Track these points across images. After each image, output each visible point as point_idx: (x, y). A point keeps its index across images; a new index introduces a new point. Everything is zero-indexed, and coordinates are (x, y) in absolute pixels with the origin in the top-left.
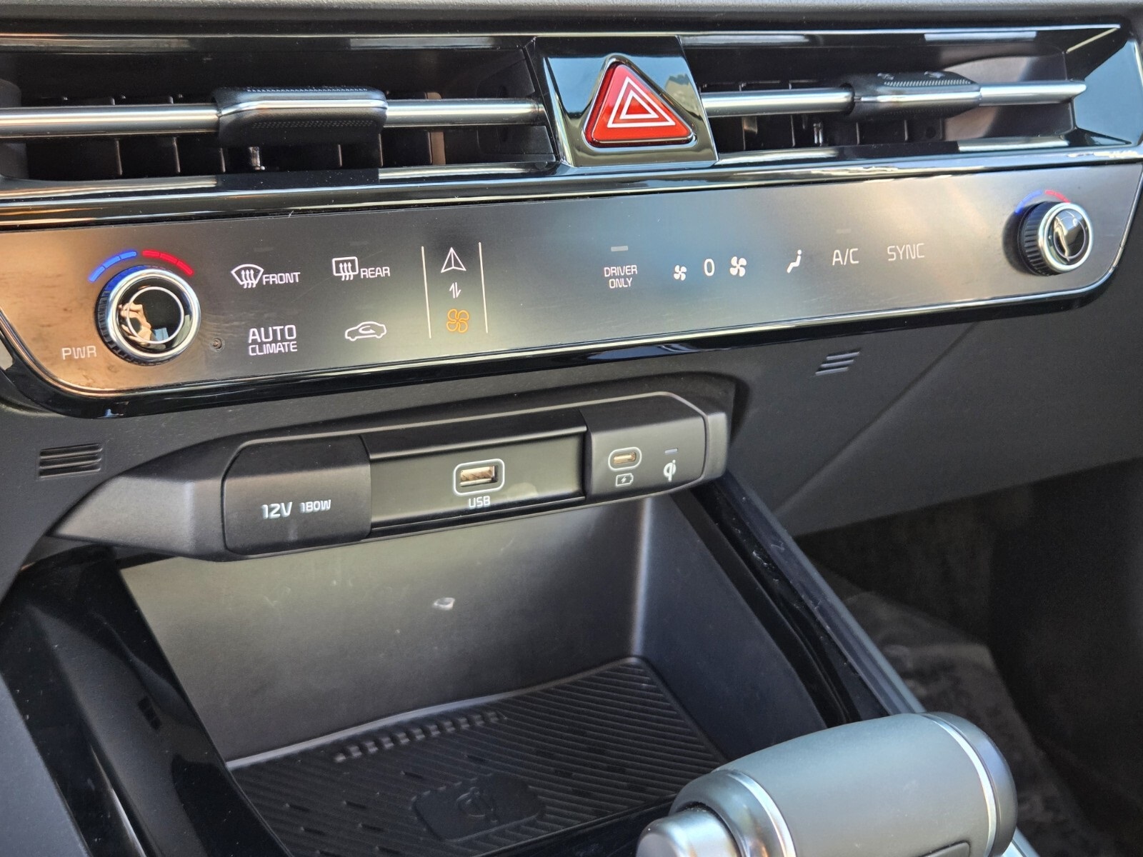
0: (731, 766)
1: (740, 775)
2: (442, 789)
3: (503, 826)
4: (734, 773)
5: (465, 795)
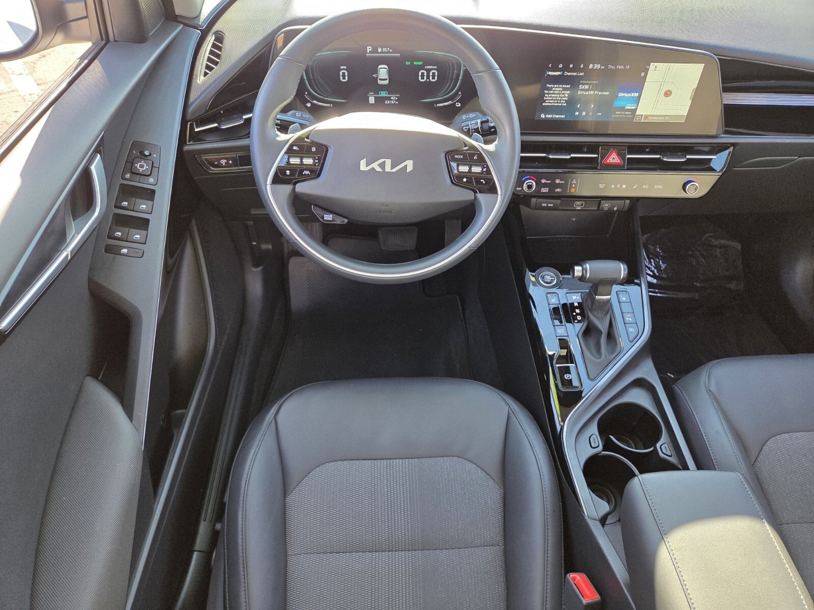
0: (586, 261)
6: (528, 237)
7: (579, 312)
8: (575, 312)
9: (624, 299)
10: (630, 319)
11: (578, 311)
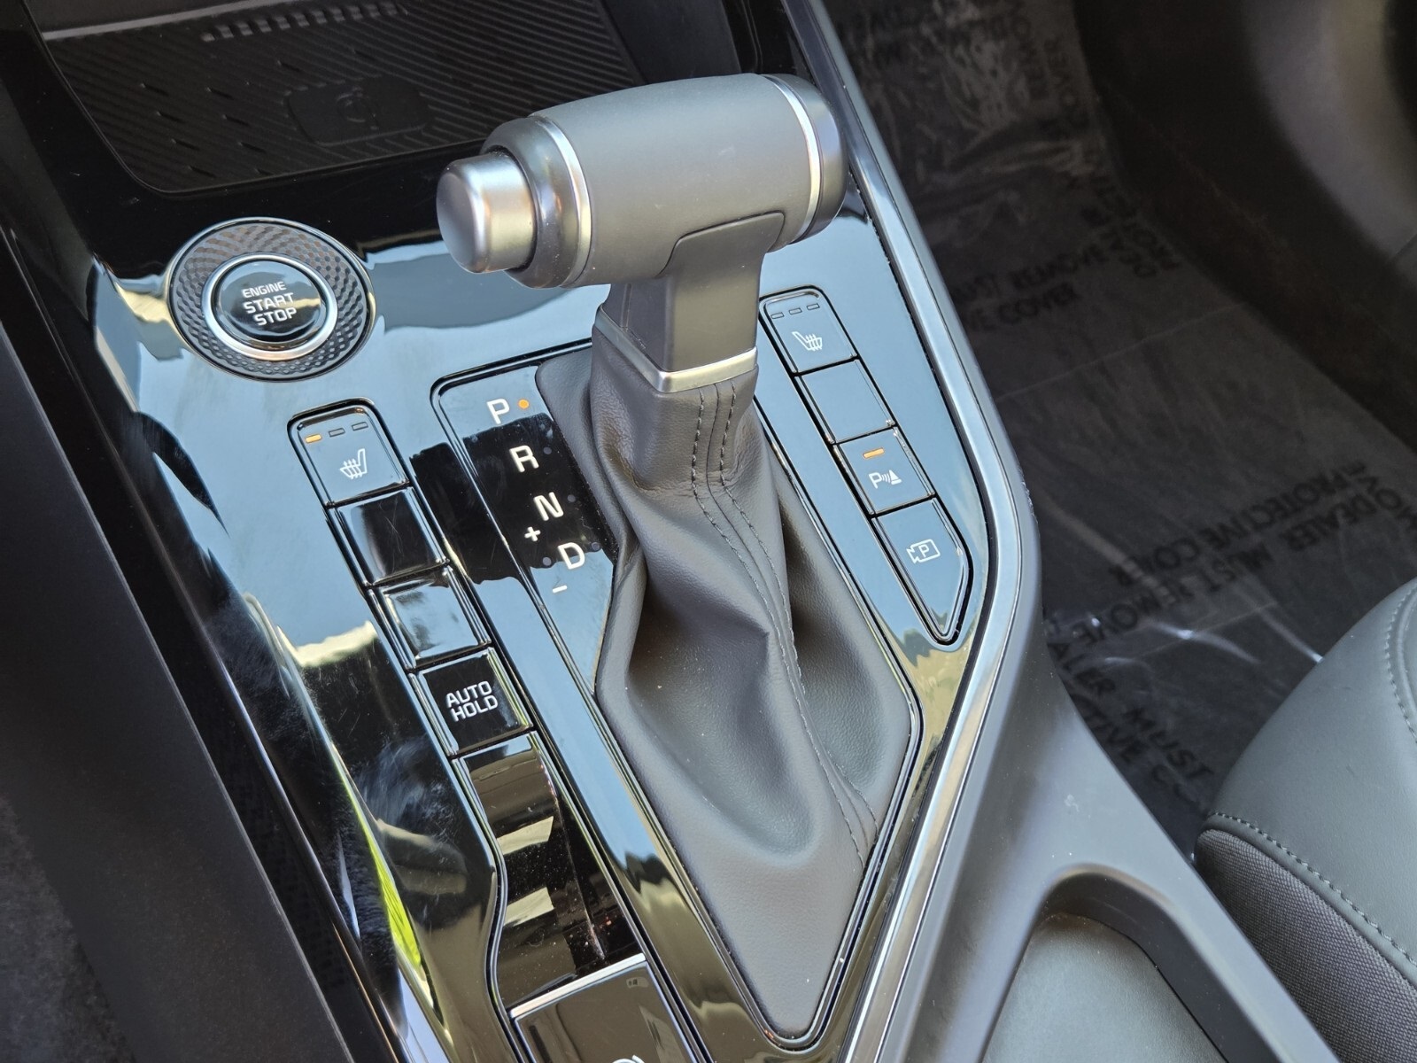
0: (542, 113)
1: (548, 123)
2: (321, 85)
3: (383, 135)
4: (543, 121)
5: (346, 95)
6: (48, 36)
7: (558, 513)
8: (536, 521)
9: (814, 343)
10: (894, 479)
11: (549, 506)
